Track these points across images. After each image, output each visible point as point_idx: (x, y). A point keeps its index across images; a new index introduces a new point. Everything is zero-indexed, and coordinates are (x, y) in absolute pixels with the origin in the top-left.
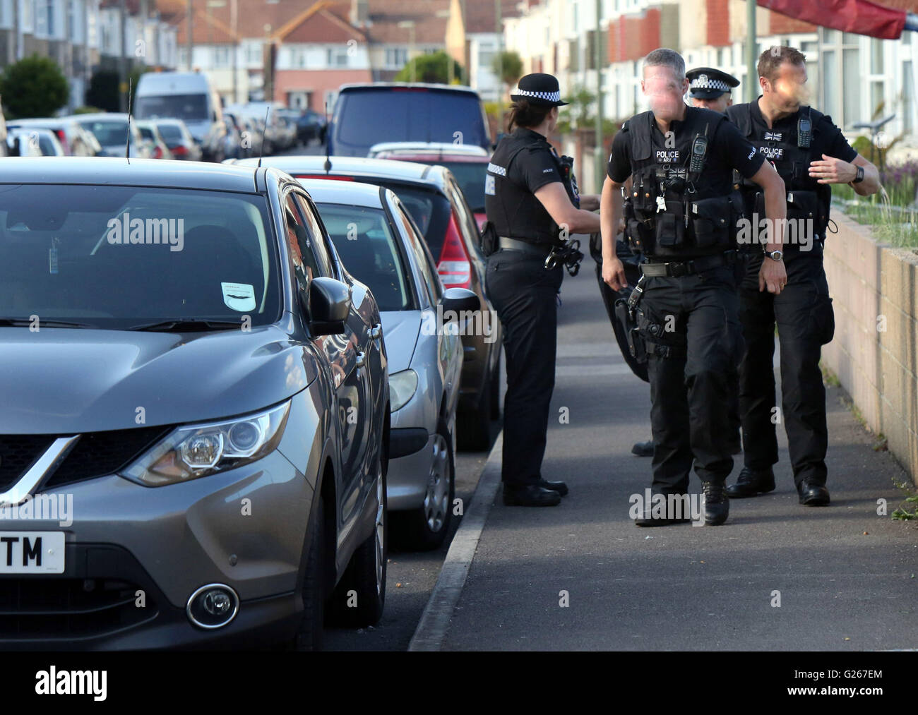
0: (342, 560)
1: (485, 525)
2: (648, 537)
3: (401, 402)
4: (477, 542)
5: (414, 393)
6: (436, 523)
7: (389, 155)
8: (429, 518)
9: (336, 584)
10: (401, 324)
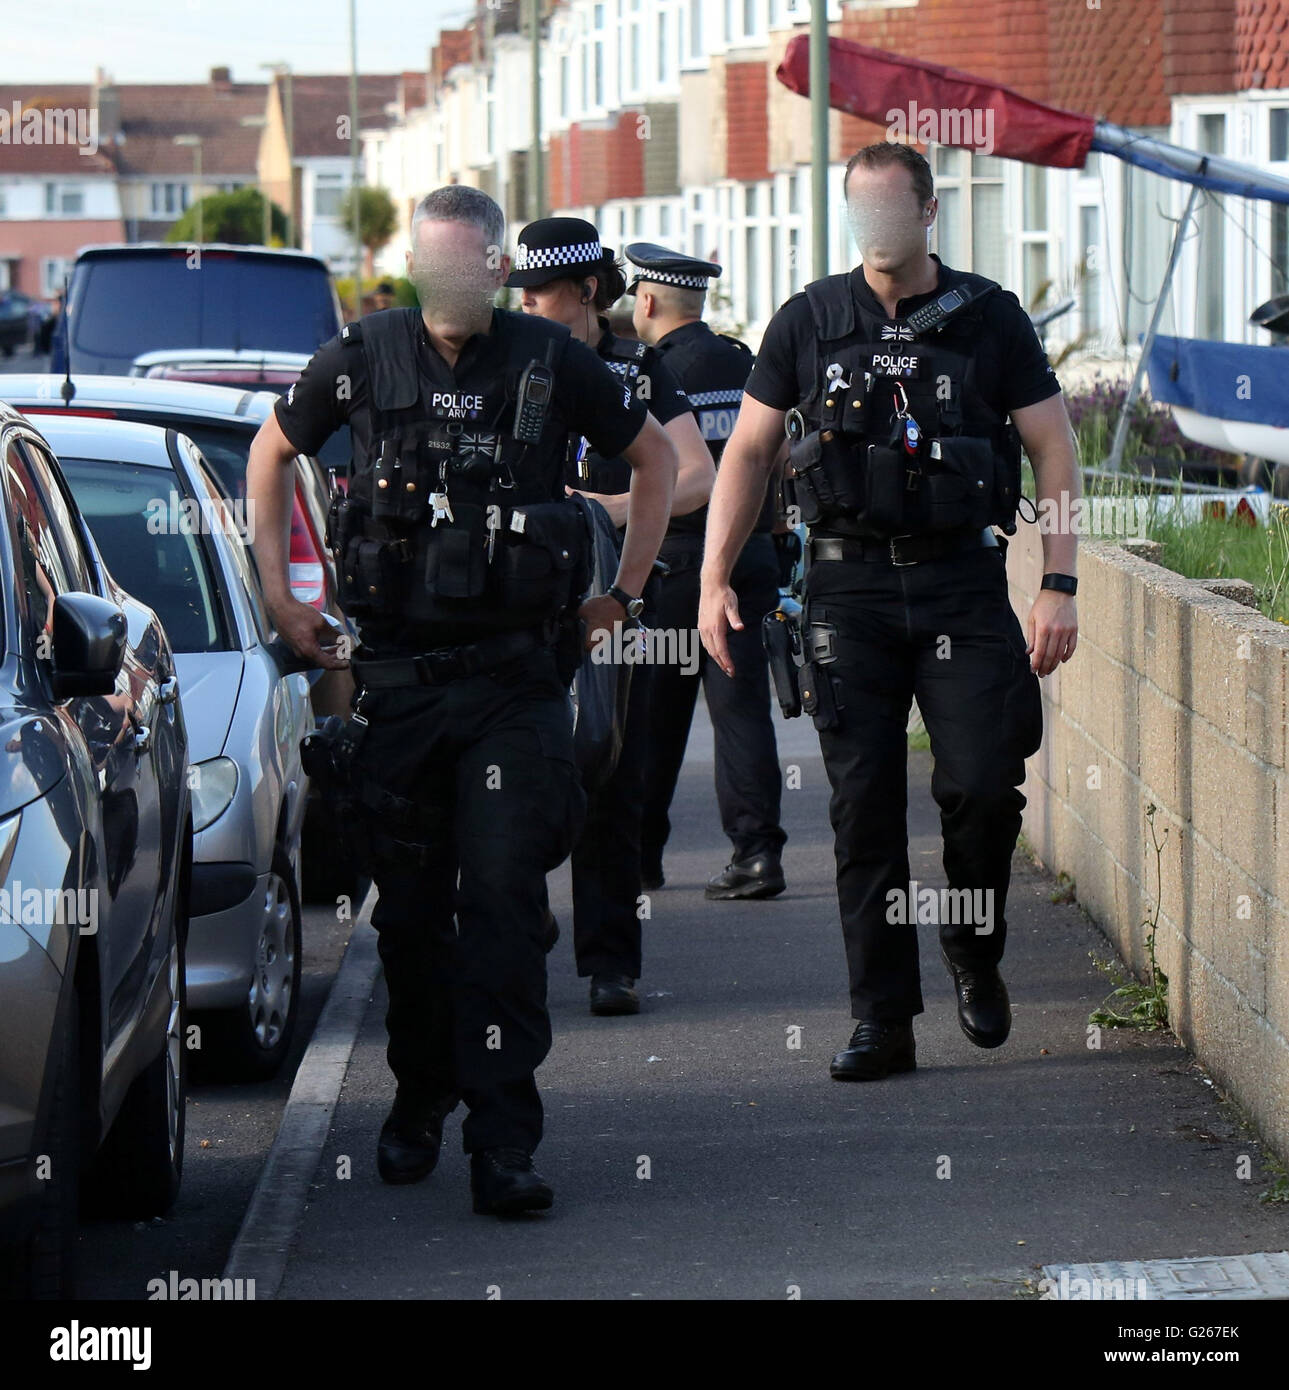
0: (110, 1100)
1: (358, 1037)
2: (652, 1059)
3: (208, 818)
4: (345, 1066)
5: (231, 800)
6: (269, 1033)
7: (169, 371)
8: (257, 1024)
9: (102, 1140)
10: (206, 677)
